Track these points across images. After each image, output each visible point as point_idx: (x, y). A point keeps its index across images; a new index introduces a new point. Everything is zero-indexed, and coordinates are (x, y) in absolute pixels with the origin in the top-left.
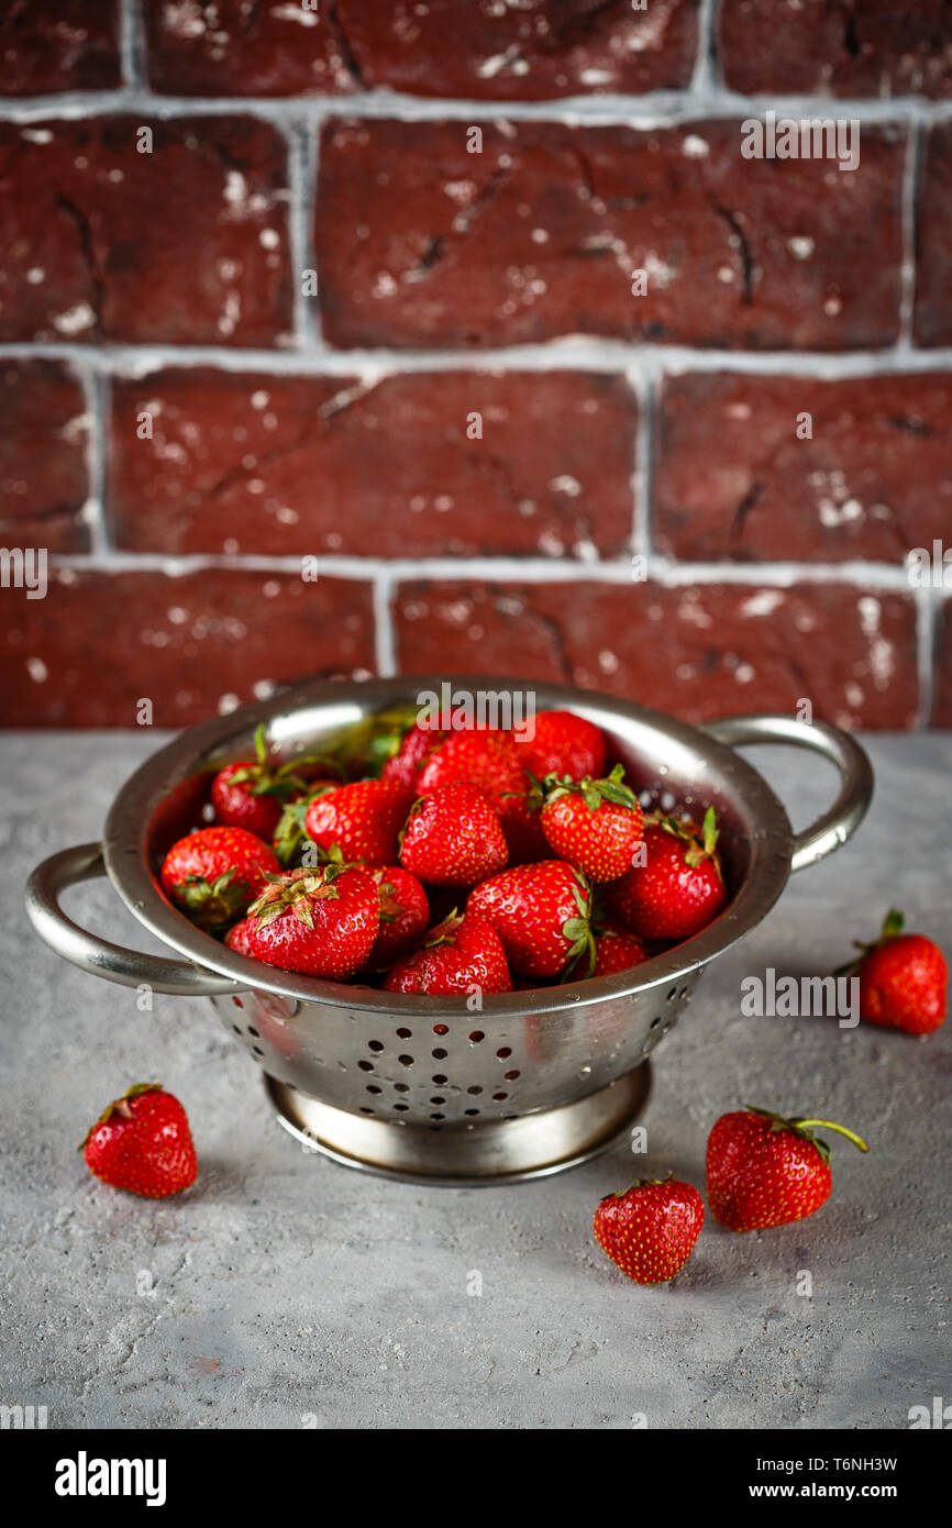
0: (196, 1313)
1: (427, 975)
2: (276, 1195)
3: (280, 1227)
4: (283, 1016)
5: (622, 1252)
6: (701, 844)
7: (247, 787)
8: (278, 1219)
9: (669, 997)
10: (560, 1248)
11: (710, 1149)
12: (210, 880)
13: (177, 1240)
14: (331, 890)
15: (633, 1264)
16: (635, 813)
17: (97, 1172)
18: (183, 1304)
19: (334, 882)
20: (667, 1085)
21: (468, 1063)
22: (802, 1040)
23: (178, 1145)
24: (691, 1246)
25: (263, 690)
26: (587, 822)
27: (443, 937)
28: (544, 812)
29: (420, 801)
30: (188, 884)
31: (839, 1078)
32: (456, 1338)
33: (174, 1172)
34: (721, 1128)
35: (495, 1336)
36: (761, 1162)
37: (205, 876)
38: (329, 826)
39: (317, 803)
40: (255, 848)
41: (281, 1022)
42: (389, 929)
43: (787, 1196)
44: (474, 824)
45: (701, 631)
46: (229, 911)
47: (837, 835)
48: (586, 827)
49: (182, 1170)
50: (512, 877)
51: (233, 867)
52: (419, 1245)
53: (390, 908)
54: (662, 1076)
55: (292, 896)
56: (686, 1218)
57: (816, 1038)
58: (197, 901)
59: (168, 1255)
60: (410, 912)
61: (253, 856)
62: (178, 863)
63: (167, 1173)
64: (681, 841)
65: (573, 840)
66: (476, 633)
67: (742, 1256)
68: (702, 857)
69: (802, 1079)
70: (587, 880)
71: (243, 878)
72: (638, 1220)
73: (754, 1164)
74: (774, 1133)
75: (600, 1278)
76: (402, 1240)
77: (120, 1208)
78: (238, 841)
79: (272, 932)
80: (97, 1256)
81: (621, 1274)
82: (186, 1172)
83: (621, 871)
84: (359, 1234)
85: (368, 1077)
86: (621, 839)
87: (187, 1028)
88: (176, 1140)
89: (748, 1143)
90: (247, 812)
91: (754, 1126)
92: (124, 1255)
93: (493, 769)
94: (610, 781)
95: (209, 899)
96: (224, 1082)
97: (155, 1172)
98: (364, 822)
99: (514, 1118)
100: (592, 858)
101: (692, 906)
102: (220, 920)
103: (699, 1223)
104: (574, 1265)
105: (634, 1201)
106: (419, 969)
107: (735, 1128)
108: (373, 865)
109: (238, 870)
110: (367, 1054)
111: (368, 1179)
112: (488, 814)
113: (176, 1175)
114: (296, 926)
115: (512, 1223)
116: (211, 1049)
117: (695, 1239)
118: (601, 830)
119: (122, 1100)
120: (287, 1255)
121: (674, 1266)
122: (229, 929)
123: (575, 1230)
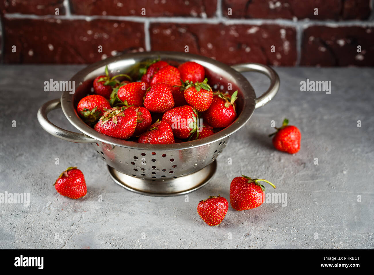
0: (84, 233)
1: (150, 138)
2: (109, 198)
3: (110, 208)
4: (110, 149)
5: (205, 217)
6: (230, 101)
7: (103, 83)
8: (109, 205)
9: (220, 144)
10: (188, 215)
11: (231, 187)
12: (90, 110)
13: (80, 211)
14: (123, 114)
15: (208, 220)
16: (210, 92)
17: (58, 192)
18: (81, 230)
19: (123, 111)
20: (221, 168)
21: (162, 163)
22: (260, 155)
23: (81, 184)
24: (224, 215)
25: (114, 53)
26: (197, 95)
27: (155, 127)
28: (185, 92)
29: (149, 88)
30: (84, 111)
31: (270, 166)
32: (157, 241)
33: (80, 192)
34: (234, 182)
35: (168, 240)
36: (245, 192)
37: (89, 109)
38: (124, 95)
39: (121, 88)
40: (103, 101)
41: (109, 151)
42: (140, 125)
43: (252, 201)
44: (164, 95)
45: (236, 38)
46: (96, 119)
47: (269, 98)
48: (196, 96)
49: (82, 191)
50: (175, 110)
51: (97, 106)
52: (148, 213)
53: (140, 119)
54: (219, 165)
55: (112, 115)
56: (223, 208)
57: (263, 154)
58: (87, 116)
59: (78, 216)
60: (146, 120)
61: (102, 103)
62: (82, 105)
63: (78, 192)
64: (224, 100)
65: (192, 100)
66: (173, 38)
67: (239, 218)
68: (230, 104)
69: (259, 166)
70: (196, 110)
71: (100, 109)
72: (209, 208)
73: (243, 192)
74: (249, 183)
75: (199, 224)
76: (144, 212)
77: (65, 202)
78: (98, 99)
79: (106, 126)
80: (57, 216)
81: (205, 223)
82: (83, 192)
83: (206, 109)
84: (132, 210)
85: (134, 167)
86: (206, 100)
87: (87, 150)
88: (80, 183)
89: (241, 186)
90: (102, 90)
91: (243, 181)
92: (65, 215)
93: (172, 78)
94: (203, 83)
95: (90, 115)
96: (96, 166)
97: (74, 192)
98: (134, 94)
99: (176, 178)
100: (198, 105)
101: (226, 119)
102: (93, 121)
103: (227, 209)
104: (192, 220)
105: (209, 202)
106: (148, 137)
107: (238, 182)
108: (136, 106)
109: (98, 107)
110: (133, 160)
111: (135, 194)
112: (169, 92)
113: (80, 193)
114: (112, 124)
115: (175, 207)
116: (93, 156)
117: (226, 214)
118: (200, 97)
119: (66, 171)
120: (111, 216)
121: (219, 221)
122: (96, 124)
123: (192, 210)
